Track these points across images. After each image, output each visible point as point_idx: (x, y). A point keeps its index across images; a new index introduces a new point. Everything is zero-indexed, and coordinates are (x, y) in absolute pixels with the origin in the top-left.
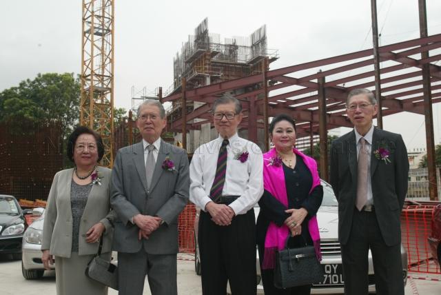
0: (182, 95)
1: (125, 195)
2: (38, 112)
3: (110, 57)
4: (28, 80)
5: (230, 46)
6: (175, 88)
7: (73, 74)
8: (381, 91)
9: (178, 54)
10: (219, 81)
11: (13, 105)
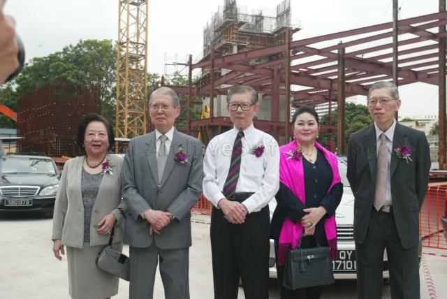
0: (210, 62)
1: (136, 188)
2: (80, 75)
3: (145, 25)
4: (71, 46)
5: (257, 16)
6: (204, 55)
7: (111, 40)
8: (397, 62)
9: (207, 23)
10: (246, 50)
11: (58, 68)
